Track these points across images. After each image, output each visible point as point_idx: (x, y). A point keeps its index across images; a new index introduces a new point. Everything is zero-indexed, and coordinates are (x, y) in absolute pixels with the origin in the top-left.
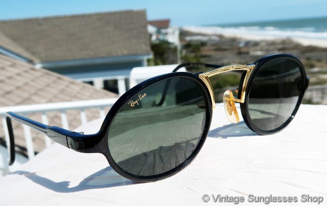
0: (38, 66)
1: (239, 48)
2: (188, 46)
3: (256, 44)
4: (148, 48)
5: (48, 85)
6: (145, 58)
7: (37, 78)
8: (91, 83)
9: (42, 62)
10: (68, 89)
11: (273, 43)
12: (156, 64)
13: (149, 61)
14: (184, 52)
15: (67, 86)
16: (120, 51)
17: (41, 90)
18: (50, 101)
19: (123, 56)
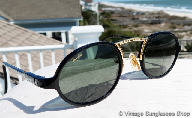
0: (12, 23)
1: (133, 16)
2: (103, 13)
3: (143, 14)
4: (80, 14)
5: (19, 35)
6: (78, 20)
7: (12, 30)
8: (45, 34)
9: (15, 20)
10: (31, 38)
11: (153, 14)
12: (85, 24)
13: (80, 21)
14: (101, 17)
15: (31, 36)
16: (62, 15)
17: (14, 38)
18: (20, 45)
19: (65, 18)
